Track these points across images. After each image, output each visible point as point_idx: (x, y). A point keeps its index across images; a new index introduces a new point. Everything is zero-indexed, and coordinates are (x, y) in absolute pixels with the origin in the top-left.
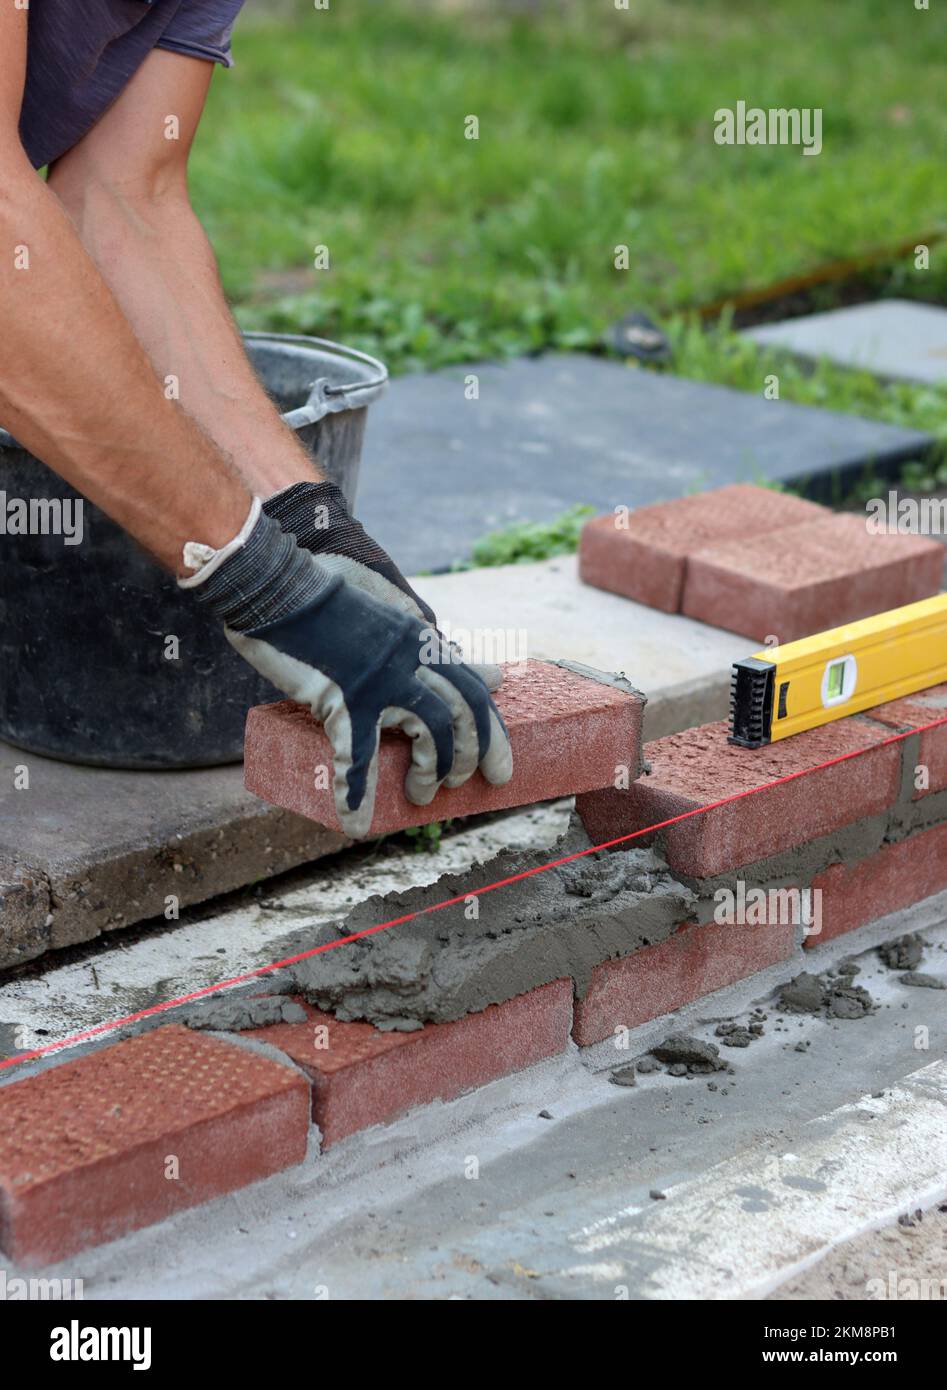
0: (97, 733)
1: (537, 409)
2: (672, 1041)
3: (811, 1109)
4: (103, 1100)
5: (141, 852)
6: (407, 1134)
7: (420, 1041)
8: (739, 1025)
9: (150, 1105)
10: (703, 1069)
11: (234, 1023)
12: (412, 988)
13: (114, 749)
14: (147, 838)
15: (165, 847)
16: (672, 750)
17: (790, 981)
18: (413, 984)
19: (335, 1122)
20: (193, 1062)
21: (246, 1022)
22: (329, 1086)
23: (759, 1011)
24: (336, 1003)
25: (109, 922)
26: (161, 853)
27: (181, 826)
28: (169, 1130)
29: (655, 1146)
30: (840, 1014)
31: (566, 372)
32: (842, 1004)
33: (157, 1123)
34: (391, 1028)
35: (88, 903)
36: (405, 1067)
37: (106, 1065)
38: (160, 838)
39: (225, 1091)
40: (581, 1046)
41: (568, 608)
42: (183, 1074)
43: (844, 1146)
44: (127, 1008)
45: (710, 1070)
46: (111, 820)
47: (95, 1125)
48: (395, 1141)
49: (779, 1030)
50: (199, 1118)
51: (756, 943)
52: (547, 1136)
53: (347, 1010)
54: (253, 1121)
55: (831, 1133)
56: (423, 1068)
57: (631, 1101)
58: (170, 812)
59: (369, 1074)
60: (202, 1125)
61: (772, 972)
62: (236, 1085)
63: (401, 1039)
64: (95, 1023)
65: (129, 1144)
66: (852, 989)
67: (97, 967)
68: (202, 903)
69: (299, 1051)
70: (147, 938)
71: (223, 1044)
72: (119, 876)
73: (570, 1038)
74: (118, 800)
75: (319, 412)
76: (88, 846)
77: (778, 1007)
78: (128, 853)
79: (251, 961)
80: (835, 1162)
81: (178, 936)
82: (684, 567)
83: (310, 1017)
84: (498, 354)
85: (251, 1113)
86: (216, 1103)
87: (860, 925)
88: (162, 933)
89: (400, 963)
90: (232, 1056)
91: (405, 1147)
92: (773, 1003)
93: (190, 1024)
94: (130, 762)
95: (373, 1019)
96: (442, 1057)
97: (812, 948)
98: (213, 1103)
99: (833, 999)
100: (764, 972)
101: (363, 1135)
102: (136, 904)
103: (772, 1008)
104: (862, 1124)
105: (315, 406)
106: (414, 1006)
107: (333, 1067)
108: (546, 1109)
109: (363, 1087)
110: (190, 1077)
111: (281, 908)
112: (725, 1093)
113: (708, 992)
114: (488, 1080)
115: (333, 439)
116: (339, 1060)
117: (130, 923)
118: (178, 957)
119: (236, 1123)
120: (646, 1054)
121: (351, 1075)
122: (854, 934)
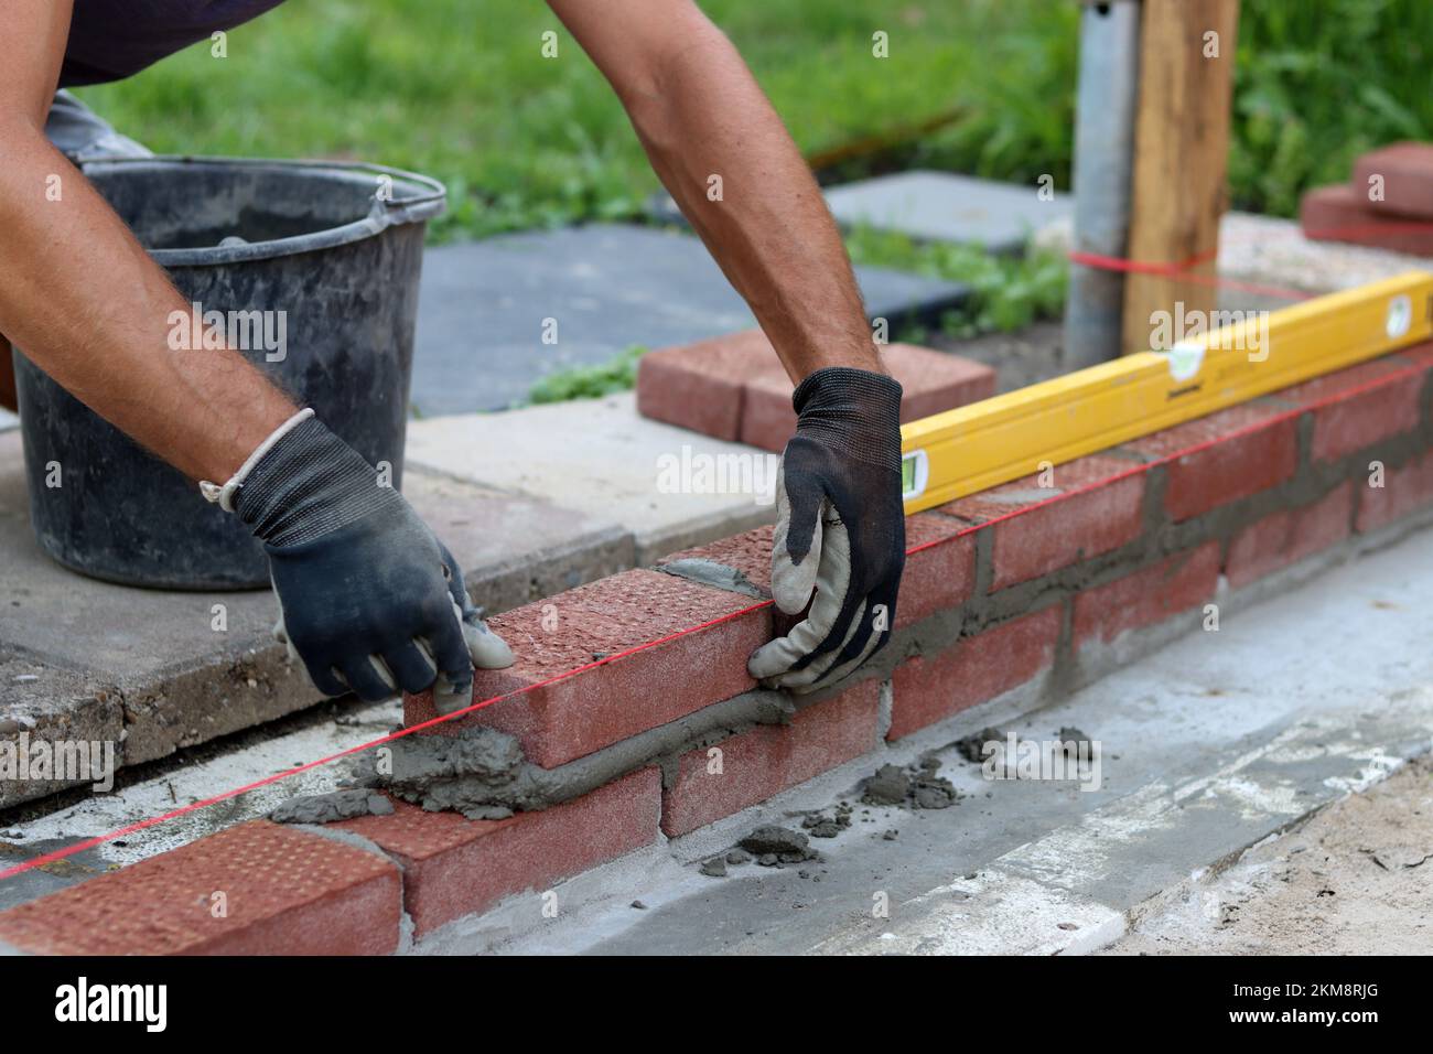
0: (165, 554)
1: (583, 270)
2: (761, 831)
3: (905, 892)
4: (189, 891)
5: (215, 667)
6: (501, 925)
7: (510, 829)
8: (825, 817)
9: (237, 894)
10: (794, 858)
11: (320, 815)
12: (500, 778)
13: (182, 571)
14: (220, 653)
15: (239, 662)
16: (748, 544)
17: (873, 774)
18: (501, 774)
19: (427, 911)
20: (279, 853)
21: (332, 814)
22: (420, 873)
23: (844, 804)
24: (424, 793)
25: (184, 738)
26: (235, 667)
27: (254, 641)
28: (258, 917)
29: (751, 930)
30: (926, 805)
31: (608, 240)
32: (928, 795)
33: (245, 911)
34: (481, 816)
35: (162, 718)
36: (496, 855)
37: (191, 859)
38: (232, 653)
39: (314, 879)
40: (671, 838)
41: (628, 439)
42: (270, 865)
43: (942, 924)
44: (206, 820)
45: (800, 859)
46: (182, 637)
47: (181, 915)
48: (488, 931)
49: (866, 820)
50: (289, 905)
51: (840, 735)
52: (641, 924)
53: (435, 800)
54: (344, 908)
55: (928, 912)
56: (514, 857)
57: (723, 889)
58: (243, 628)
59: (460, 861)
60: (292, 912)
61: (856, 764)
62: (325, 873)
63: (491, 826)
64: (174, 834)
65: (218, 931)
66: (936, 780)
67: (172, 783)
68: (277, 720)
69: (388, 840)
70: (224, 755)
71: (309, 836)
72: (192, 691)
73: (659, 830)
74: (189, 619)
75: (380, 223)
76: (160, 660)
77: (863, 801)
78: (202, 667)
79: (330, 773)
80: (933, 939)
81: (254, 752)
82: (742, 395)
83: (397, 809)
84: (541, 225)
85: (342, 901)
86: (306, 891)
87: (939, 719)
88: (237, 749)
89: (489, 752)
90: (320, 847)
91: (498, 938)
92: (858, 797)
93: (274, 818)
94: (199, 583)
95: (461, 808)
96: (532, 846)
97: (894, 741)
98: (302, 891)
99: (918, 790)
100: (848, 765)
101: (456, 925)
102: (211, 719)
103: (857, 801)
104: (957, 904)
105: (377, 217)
106: (503, 796)
107: (422, 854)
108: (637, 899)
109: (453, 876)
110: (277, 867)
111: (357, 724)
112: (817, 880)
113: (794, 784)
114: (578, 871)
115: (394, 253)
116: (429, 847)
117: (205, 740)
118: (255, 771)
119: (327, 911)
120: (735, 846)
121: (442, 862)
122: (934, 728)
